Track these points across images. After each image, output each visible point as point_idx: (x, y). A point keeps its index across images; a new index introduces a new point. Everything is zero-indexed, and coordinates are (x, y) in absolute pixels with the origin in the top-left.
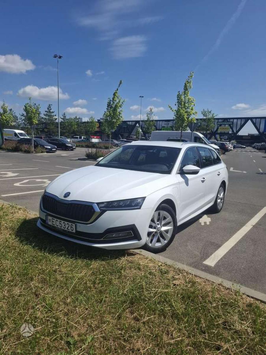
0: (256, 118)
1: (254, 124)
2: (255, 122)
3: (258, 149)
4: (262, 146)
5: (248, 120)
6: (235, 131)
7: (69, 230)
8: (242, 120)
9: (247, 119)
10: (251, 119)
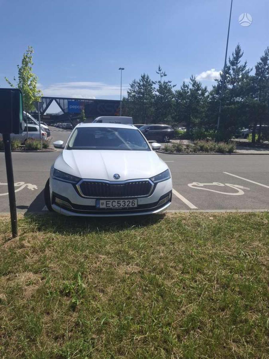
0: (60, 98)
1: (59, 104)
2: (59, 102)
3: (63, 128)
4: (67, 126)
5: (53, 100)
6: (42, 112)
7: (130, 206)
8: (47, 99)
9: (51, 99)
10: (55, 99)
